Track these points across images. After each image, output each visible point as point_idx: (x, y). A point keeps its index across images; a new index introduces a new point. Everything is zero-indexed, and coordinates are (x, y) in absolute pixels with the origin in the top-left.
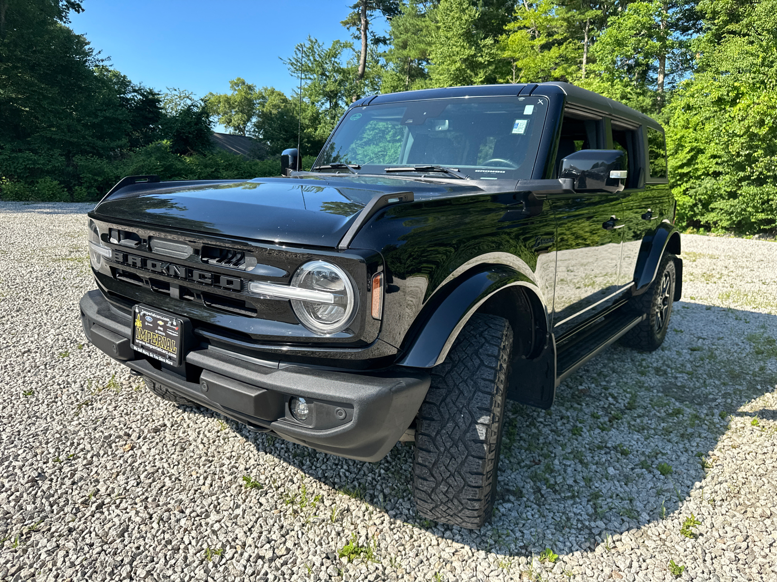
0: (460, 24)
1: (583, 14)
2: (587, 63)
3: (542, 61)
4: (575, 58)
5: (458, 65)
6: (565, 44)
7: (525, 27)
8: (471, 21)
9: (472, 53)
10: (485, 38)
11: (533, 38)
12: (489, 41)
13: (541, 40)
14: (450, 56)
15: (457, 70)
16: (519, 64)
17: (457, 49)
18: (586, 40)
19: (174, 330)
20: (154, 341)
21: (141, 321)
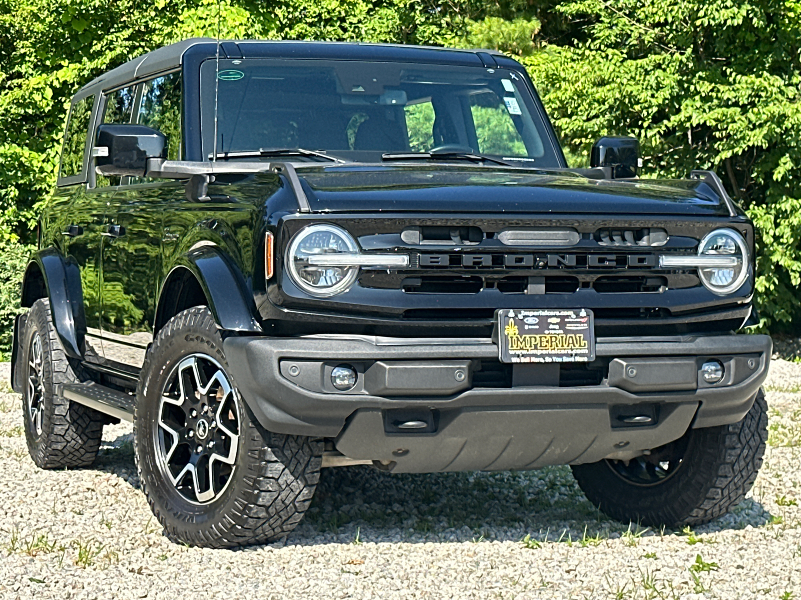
19: (580, 323)
20: (544, 344)
21: (516, 327)
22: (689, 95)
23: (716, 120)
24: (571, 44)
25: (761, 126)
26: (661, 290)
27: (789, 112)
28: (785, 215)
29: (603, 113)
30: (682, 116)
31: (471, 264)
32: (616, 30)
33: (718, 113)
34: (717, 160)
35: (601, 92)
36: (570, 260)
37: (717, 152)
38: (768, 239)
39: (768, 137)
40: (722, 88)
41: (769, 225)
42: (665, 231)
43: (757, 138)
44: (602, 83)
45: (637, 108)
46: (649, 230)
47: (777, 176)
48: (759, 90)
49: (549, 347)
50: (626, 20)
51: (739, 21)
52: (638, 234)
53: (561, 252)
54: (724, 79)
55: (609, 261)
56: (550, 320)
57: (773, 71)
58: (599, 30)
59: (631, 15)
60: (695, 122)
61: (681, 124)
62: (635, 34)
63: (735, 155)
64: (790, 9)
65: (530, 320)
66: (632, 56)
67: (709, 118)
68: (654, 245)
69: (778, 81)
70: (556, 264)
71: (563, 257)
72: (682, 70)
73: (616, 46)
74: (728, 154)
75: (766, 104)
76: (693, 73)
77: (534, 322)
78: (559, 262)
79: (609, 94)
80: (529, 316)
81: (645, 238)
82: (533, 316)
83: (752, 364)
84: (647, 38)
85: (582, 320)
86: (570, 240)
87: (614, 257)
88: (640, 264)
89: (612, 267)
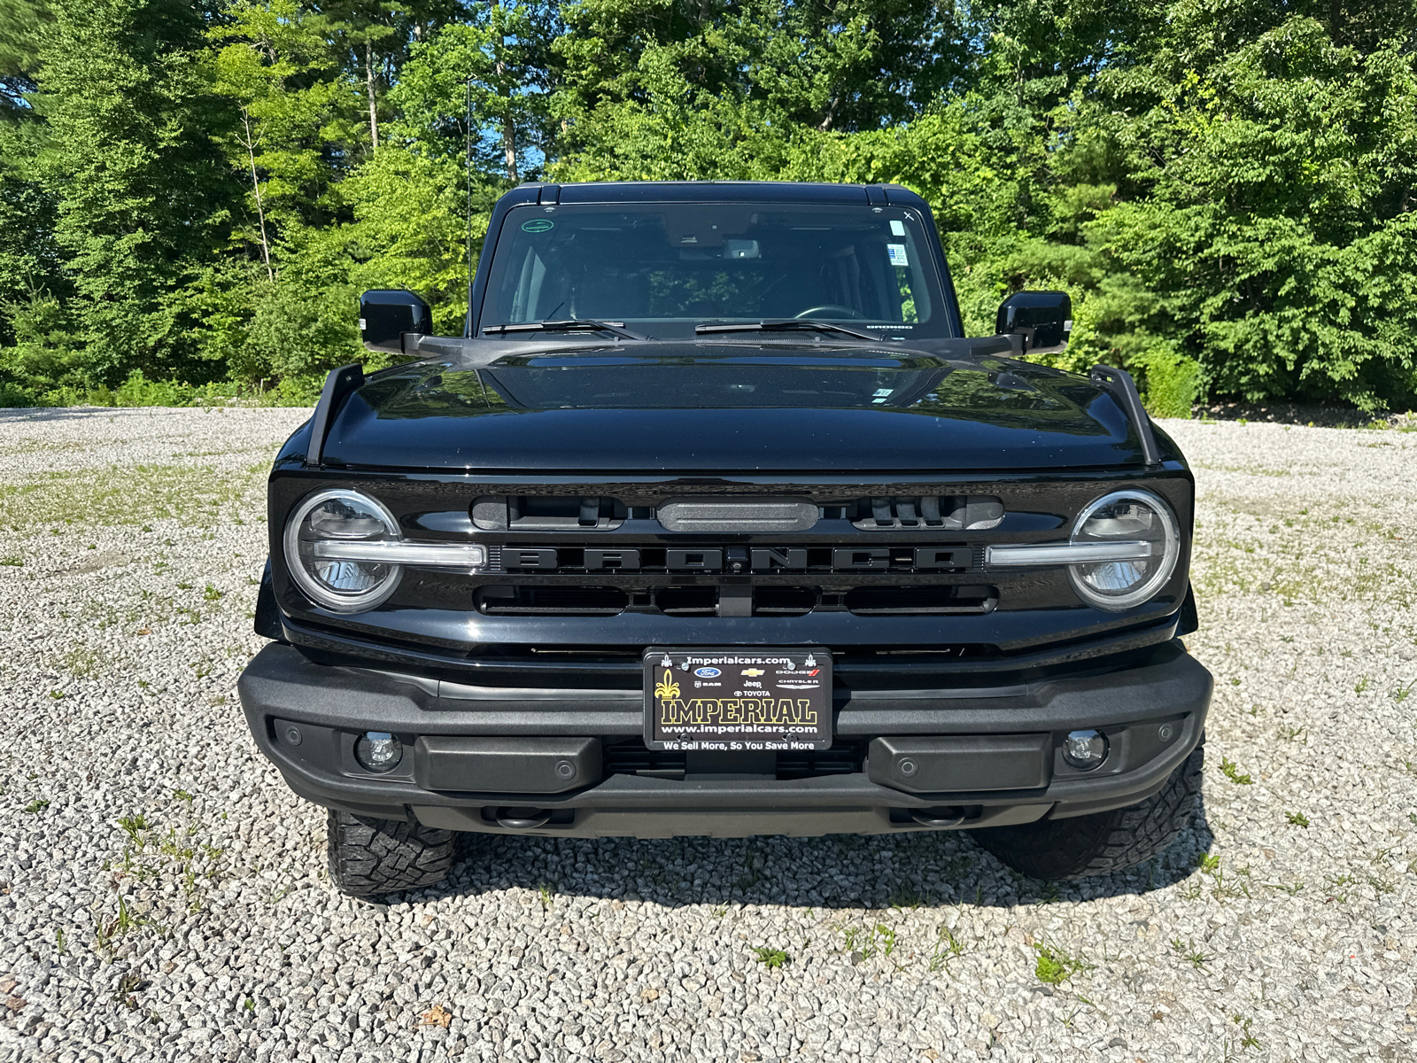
0: (107, 15)
1: (361, 29)
2: (379, 120)
3: (296, 108)
4: (355, 108)
5: (117, 99)
6: (336, 80)
7: (245, 39)
8: (132, 13)
9: (146, 78)
10: (167, 50)
11: (266, 62)
12: (176, 57)
13: (283, 69)
14: (93, 79)
15: (115, 110)
16: (252, 109)
17: (109, 67)
18: (370, 78)
19: (805, 677)
20: (732, 715)
21: (677, 684)
22: (1219, 233)
23: (1239, 252)
24: (1134, 200)
25: (1274, 255)
26: (986, 605)
27: (1297, 245)
28: (1288, 320)
29: (1155, 249)
30: (1213, 249)
31: (600, 566)
32: (1171, 190)
33: (1240, 247)
34: (1237, 280)
35: (1153, 234)
36: (797, 558)
37: (1238, 274)
38: (1271, 338)
39: (1279, 265)
40: (1245, 228)
41: (1273, 328)
42: (1000, 501)
43: (1269, 265)
44: (1154, 227)
45: (1178, 244)
46: (965, 500)
47: (1282, 292)
48: (1275, 229)
49: (740, 720)
50: (1178, 182)
51: (1263, 178)
52: (947, 506)
53: (779, 543)
54: (1248, 222)
55: (875, 558)
56: (744, 673)
57: (1287, 215)
58: (1157, 190)
59: (1181, 178)
60: (1222, 254)
61: (1211, 254)
62: (1185, 192)
63: (1251, 277)
64: (1306, 169)
65: (706, 672)
66: (1179, 207)
67: (1233, 250)
68: (973, 527)
69: (1291, 222)
70: (767, 565)
71: (784, 553)
72: (1216, 215)
73: (1170, 200)
74: (1246, 276)
75: (1279, 239)
76: (1224, 218)
77: (713, 676)
78: (773, 561)
79: (1160, 235)
80: (702, 665)
81: (959, 512)
82: (711, 665)
83: (1165, 734)
84: (1194, 195)
85: (810, 673)
86: (800, 519)
87: (885, 552)
88: (941, 564)
89: (880, 571)
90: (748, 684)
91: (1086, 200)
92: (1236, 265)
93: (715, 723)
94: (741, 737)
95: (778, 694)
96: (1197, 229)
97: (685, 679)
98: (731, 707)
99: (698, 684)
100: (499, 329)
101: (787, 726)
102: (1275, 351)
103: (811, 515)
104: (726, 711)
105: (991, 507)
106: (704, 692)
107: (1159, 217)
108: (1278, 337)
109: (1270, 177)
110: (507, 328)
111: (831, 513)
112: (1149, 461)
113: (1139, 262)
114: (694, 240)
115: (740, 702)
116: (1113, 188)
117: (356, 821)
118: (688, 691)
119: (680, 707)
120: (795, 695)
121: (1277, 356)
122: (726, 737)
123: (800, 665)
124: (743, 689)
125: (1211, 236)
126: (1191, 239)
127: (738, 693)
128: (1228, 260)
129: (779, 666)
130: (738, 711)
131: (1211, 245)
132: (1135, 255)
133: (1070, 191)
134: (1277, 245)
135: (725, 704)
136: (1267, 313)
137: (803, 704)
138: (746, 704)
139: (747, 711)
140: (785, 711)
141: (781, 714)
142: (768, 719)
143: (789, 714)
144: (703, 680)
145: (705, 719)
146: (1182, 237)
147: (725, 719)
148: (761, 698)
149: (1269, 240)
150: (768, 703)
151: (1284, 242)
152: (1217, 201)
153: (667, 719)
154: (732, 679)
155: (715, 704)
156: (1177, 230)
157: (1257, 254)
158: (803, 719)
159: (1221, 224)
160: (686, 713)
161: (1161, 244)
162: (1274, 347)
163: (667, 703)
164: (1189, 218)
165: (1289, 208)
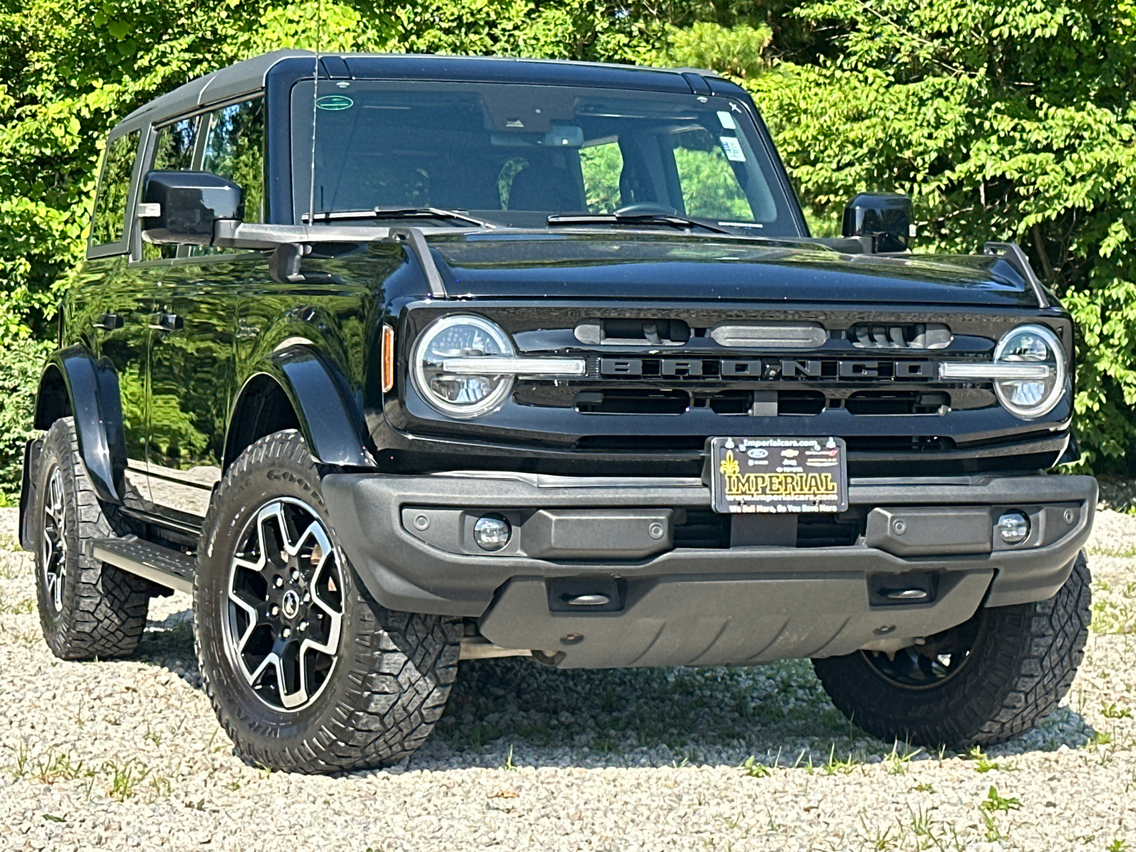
19: (827, 457)
20: (775, 487)
21: (736, 462)
22: (982, 134)
23: (1020, 171)
24: (815, 62)
25: (1083, 179)
26: (941, 411)
27: (1122, 161)
28: (1117, 305)
29: (860, 160)
30: (971, 165)
31: (673, 373)
32: (879, 42)
33: (1022, 160)
34: (1021, 228)
35: (857, 130)
36: (813, 368)
37: (1022, 216)
38: (1091, 339)
39: (1095, 197)
40: (1028, 125)
41: (1094, 320)
42: (948, 328)
43: (1078, 196)
44: (859, 117)
45: (907, 154)
46: (925, 326)
47: (1106, 250)
48: (1080, 128)
49: (782, 490)
50: (892, 28)
51: (1052, 30)
52: (910, 332)
53: (800, 357)
54: (1031, 111)
55: (868, 369)
56: (784, 453)
57: (1101, 101)
58: (857, 43)
59: (899, 21)
60: (989, 173)
61: (970, 176)
62: (906, 49)
63: (1046, 221)
64: (1125, 15)
65: (756, 453)
66: (900, 79)
67: (1010, 168)
68: (931, 347)
69: (1107, 116)
70: (793, 374)
71: (803, 364)
72: (972, 99)
73: (879, 64)
74: (1035, 219)
75: (1090, 148)
76: (988, 103)
77: (762, 456)
78: (798, 371)
79: (868, 132)
80: (754, 447)
81: (920, 337)
82: (761, 447)
83: (1069, 517)
84: (923, 54)
85: (830, 453)
86: (813, 340)
87: (875, 364)
88: (912, 375)
89: (872, 379)
90: (786, 462)
91: (714, 56)
92: (1018, 198)
93: (764, 492)
94: (784, 503)
95: (808, 470)
96: (939, 123)
97: (742, 458)
98: (774, 480)
99: (751, 463)
100: (323, 216)
101: (815, 495)
102: (1101, 366)
103: (821, 337)
104: (771, 483)
105: (943, 332)
106: (756, 469)
107: (865, 98)
108: (1104, 338)
109: (1064, 29)
110: (332, 216)
111: (834, 334)
112: (1042, 305)
113: (830, 188)
114: (519, 124)
115: (782, 476)
116: (765, 34)
117: (395, 647)
118: (744, 469)
119: (739, 480)
120: (820, 470)
121: (1107, 378)
122: (774, 504)
123: (823, 447)
124: (783, 466)
125: (965, 139)
126: (931, 143)
127: (779, 469)
128: (1001, 188)
129: (808, 448)
130: (780, 483)
131: (966, 158)
132: (821, 174)
133: (678, 36)
134: (1089, 159)
135: (771, 477)
136: (1078, 290)
137: (826, 477)
138: (786, 477)
139: (786, 484)
140: (813, 484)
141: (811, 486)
142: (802, 490)
143: (817, 486)
144: (754, 459)
145: (757, 490)
146: (914, 138)
147: (771, 490)
148: (796, 473)
149: (1072, 148)
150: (801, 477)
151: (1098, 153)
152: (970, 69)
153: (730, 490)
154: (775, 458)
155: (763, 478)
156: (903, 125)
157: (1054, 176)
158: (827, 489)
159: (983, 116)
160: (743, 485)
161: (872, 152)
162: (1098, 358)
163: (730, 477)
164: (922, 102)
165: (1102, 89)
